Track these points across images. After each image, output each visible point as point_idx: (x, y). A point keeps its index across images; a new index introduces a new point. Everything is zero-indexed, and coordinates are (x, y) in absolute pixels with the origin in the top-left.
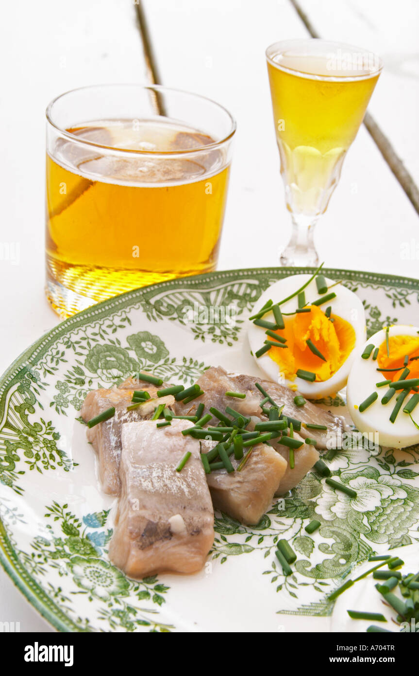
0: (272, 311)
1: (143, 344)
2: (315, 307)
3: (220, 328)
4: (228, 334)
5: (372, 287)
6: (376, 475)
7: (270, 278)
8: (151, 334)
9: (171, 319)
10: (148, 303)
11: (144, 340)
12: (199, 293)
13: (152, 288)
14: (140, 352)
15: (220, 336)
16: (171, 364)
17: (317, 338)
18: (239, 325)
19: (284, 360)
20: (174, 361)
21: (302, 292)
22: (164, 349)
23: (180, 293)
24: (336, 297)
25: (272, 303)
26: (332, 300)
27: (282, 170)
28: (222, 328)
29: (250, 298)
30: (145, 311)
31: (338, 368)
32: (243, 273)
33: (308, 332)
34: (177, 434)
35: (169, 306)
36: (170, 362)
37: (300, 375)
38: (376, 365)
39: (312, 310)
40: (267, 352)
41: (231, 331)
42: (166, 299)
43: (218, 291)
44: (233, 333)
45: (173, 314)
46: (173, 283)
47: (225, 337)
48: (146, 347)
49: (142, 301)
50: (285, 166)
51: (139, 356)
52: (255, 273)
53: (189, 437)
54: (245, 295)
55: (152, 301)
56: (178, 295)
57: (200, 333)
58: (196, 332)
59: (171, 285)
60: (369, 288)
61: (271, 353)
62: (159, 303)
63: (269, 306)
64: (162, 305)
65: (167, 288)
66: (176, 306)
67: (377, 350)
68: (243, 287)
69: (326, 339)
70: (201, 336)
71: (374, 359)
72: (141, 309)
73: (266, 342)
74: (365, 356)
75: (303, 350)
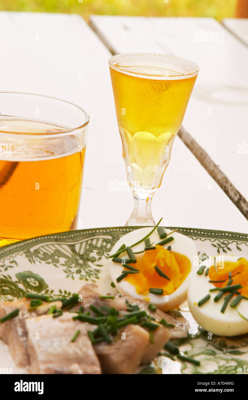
0: (126, 252)
1: (28, 280)
2: (159, 246)
3: (84, 270)
4: (92, 275)
5: (200, 239)
6: (213, 354)
7: (120, 235)
8: (33, 273)
9: (47, 263)
10: (29, 251)
11: (29, 277)
12: (66, 245)
13: (31, 241)
14: (27, 285)
15: (86, 276)
16: (50, 294)
17: (162, 265)
18: (98, 268)
19: (138, 282)
20: (52, 291)
21: (148, 238)
22: (44, 283)
23: (52, 245)
24: (174, 240)
25: (125, 246)
26: (171, 242)
27: (124, 155)
28: (87, 270)
29: (106, 249)
30: (27, 256)
31: (180, 285)
32: (99, 230)
33: (155, 262)
34: (68, 320)
35: (45, 254)
36: (49, 292)
37: (152, 292)
38: (208, 279)
39: (156, 248)
40: (125, 279)
41: (93, 272)
42: (42, 248)
43: (81, 243)
44: (95, 274)
45: (48, 259)
46: (46, 237)
47: (90, 277)
48: (31, 282)
49: (24, 249)
50: (127, 151)
51: (26, 288)
52: (108, 231)
53: (77, 322)
54: (102, 247)
55: (32, 250)
56: (50, 246)
57: (70, 274)
58: (67, 272)
59: (45, 239)
60: (199, 240)
61: (128, 279)
62: (37, 252)
63: (123, 249)
64: (39, 253)
65: (42, 241)
66: (50, 254)
67: (208, 270)
68: (100, 241)
69: (169, 265)
70: (71, 275)
71: (206, 275)
72: (24, 255)
73: (123, 272)
74: (200, 273)
75: (152, 274)
